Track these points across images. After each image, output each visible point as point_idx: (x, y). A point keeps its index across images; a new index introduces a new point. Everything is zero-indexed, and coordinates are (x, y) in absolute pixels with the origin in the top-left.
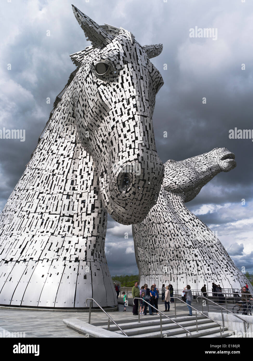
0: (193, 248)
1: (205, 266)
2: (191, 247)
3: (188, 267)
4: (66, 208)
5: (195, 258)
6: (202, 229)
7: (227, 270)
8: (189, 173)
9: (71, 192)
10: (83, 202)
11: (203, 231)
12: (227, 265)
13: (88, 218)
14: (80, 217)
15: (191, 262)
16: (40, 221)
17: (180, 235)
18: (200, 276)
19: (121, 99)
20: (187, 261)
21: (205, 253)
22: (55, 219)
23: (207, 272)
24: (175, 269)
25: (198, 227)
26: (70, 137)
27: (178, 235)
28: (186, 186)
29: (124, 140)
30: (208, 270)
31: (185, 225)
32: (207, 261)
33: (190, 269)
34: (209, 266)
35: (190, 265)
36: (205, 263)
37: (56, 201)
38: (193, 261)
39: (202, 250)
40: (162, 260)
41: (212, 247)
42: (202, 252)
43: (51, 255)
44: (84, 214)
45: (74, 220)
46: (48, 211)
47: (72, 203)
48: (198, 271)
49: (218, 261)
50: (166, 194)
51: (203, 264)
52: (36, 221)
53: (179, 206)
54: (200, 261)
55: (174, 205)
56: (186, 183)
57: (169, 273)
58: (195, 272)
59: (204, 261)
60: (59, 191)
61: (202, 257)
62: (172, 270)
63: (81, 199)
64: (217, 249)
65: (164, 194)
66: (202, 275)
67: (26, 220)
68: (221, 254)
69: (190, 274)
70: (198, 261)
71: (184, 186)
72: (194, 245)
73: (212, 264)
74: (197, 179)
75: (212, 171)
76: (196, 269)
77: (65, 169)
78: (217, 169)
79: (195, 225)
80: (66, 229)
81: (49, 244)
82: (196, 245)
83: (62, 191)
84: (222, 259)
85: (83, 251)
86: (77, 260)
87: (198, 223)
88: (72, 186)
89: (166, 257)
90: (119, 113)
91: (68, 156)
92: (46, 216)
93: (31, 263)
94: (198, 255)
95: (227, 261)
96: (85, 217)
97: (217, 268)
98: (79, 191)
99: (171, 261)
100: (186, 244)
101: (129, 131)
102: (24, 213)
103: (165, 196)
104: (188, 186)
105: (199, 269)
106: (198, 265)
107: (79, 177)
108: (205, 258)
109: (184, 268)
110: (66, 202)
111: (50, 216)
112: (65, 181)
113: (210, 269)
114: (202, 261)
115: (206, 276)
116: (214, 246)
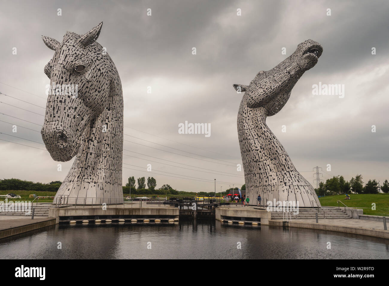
0: (259, 162)
1: (264, 178)
2: (258, 161)
3: (255, 180)
7: (282, 180)
12: (285, 175)
15: (257, 175)
17: (251, 150)
20: (254, 175)
21: (268, 165)
23: (265, 183)
27: (250, 151)
28: (260, 100)
31: (257, 141)
32: (268, 173)
34: (268, 177)
39: (265, 163)
42: (265, 165)
49: (278, 173)
50: (248, 111)
51: (264, 176)
53: (257, 121)
55: (253, 120)
56: (260, 96)
59: (265, 174)
61: (264, 170)
65: (246, 112)
68: (281, 165)
70: (260, 174)
71: (259, 99)
72: (260, 159)
73: (271, 176)
74: (273, 88)
75: (291, 73)
78: (296, 70)
79: (265, 138)
82: (261, 158)
94: (262, 168)
95: (285, 172)
97: (274, 179)
100: (254, 158)
103: (247, 114)
104: (263, 99)
106: (260, 178)
108: (267, 171)
113: (267, 181)
114: (263, 174)
115: (264, 187)
116: (277, 158)
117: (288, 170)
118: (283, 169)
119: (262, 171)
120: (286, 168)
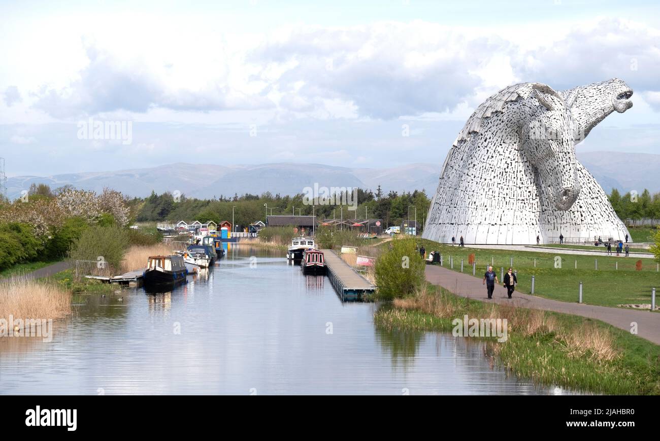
0: (579, 200)
3: (572, 217)
4: (520, 195)
5: (579, 209)
6: (588, 180)
7: (608, 220)
8: (580, 115)
9: (521, 186)
10: (529, 192)
11: (589, 183)
12: (609, 215)
13: (534, 202)
14: (528, 201)
15: (576, 213)
16: (505, 203)
18: (583, 225)
19: (562, 151)
20: (571, 212)
21: (590, 204)
22: (514, 202)
23: (590, 222)
24: (558, 219)
25: (585, 178)
26: (513, 145)
29: (564, 175)
30: (591, 220)
33: (574, 219)
34: (592, 216)
35: (574, 216)
36: (589, 213)
37: (512, 191)
38: (578, 211)
40: (545, 210)
41: (597, 198)
42: (586, 203)
43: (519, 221)
44: (531, 200)
45: (525, 202)
46: (508, 196)
47: (522, 193)
48: (582, 221)
49: (601, 212)
52: (501, 202)
54: (584, 212)
57: (552, 222)
58: (579, 222)
59: (588, 212)
60: (513, 184)
61: (587, 208)
62: (555, 219)
63: (528, 191)
64: (601, 201)
66: (585, 225)
67: (494, 201)
69: (574, 224)
70: (582, 212)
74: (588, 123)
75: (605, 111)
76: (580, 219)
77: (514, 170)
80: (522, 208)
81: (515, 216)
82: (581, 196)
83: (515, 184)
84: (605, 210)
85: (534, 220)
86: (533, 224)
87: (585, 174)
88: (521, 182)
89: (550, 207)
90: (561, 159)
91: (514, 160)
92: (507, 199)
93: (510, 226)
94: (583, 207)
96: (531, 201)
97: (599, 218)
98: (526, 185)
99: (555, 211)
101: (567, 171)
102: (491, 196)
105: (583, 219)
106: (582, 216)
107: (525, 176)
108: (589, 209)
109: (568, 218)
110: (519, 191)
111: (510, 199)
112: (516, 178)
113: (593, 220)
114: (586, 212)
115: (588, 225)
116: (599, 198)
117: (611, 210)
118: (606, 209)
119: (584, 209)
120: (610, 208)
